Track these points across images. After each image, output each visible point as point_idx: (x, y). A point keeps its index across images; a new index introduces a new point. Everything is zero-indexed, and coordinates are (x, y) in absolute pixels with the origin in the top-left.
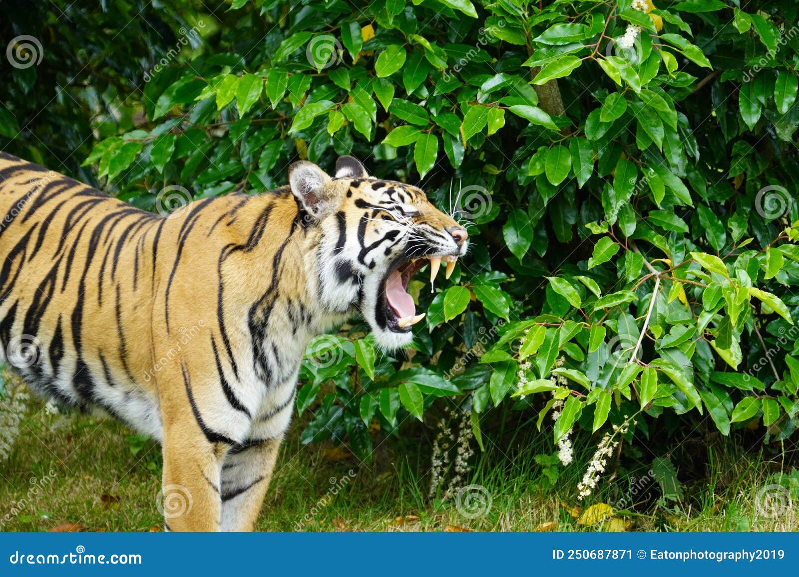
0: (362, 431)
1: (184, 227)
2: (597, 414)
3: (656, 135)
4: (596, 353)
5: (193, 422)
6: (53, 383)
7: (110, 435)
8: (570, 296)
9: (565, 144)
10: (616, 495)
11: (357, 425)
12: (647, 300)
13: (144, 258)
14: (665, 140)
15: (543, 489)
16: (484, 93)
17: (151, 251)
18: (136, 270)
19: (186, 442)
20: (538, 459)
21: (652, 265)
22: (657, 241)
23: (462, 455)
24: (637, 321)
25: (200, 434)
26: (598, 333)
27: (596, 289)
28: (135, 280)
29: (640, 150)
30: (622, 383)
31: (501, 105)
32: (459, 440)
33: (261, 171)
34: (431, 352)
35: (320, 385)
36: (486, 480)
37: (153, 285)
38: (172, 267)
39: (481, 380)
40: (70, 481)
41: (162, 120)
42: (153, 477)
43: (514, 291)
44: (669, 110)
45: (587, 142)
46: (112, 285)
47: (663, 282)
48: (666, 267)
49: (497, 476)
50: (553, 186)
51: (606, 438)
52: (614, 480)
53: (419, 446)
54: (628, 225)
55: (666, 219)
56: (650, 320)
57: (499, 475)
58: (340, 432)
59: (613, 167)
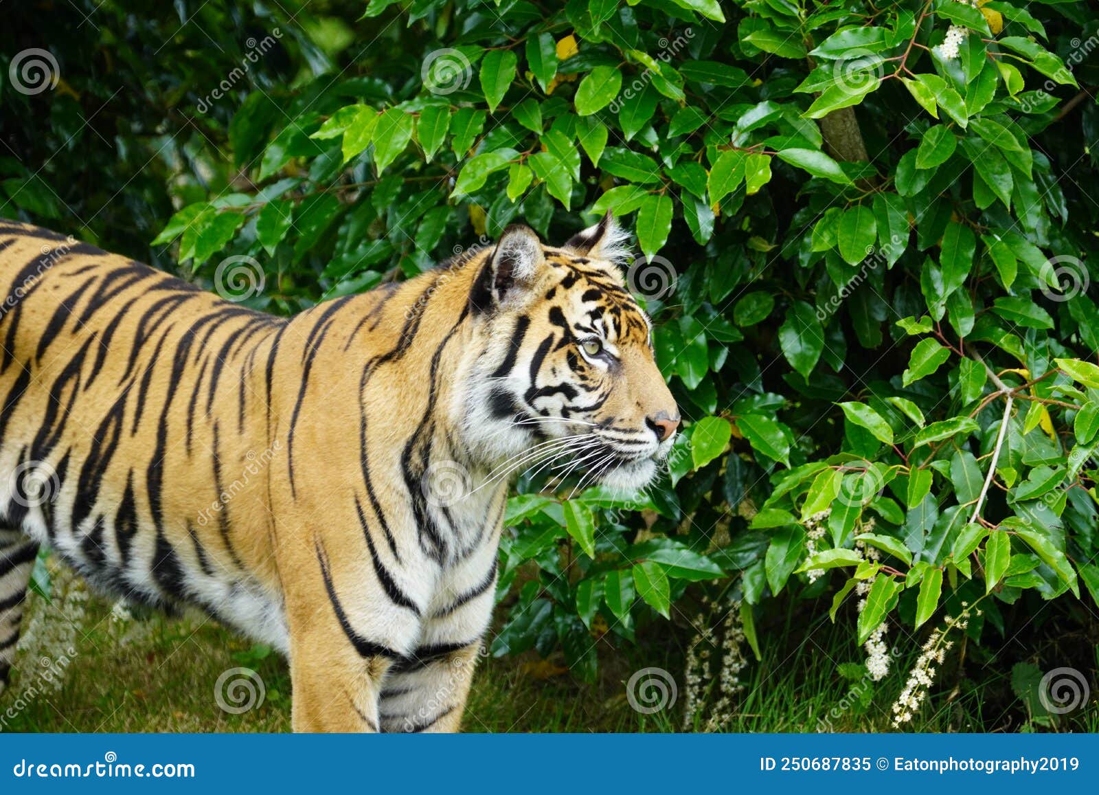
0: (580, 636)
1: (311, 339)
2: (922, 600)
3: (1001, 187)
4: (918, 509)
5: (336, 628)
6: (123, 576)
7: (210, 651)
8: (876, 427)
9: (867, 203)
10: (960, 720)
11: (574, 627)
12: (995, 430)
13: (254, 385)
14: (1015, 193)
15: (851, 714)
16: (741, 132)
17: (263, 375)
18: (242, 402)
19: (327, 659)
20: (842, 670)
21: (1001, 378)
22: (1005, 342)
23: (730, 666)
24: (979, 462)
25: (347, 645)
26: (920, 481)
27: (918, 416)
28: (241, 418)
29: (979, 209)
30: (958, 555)
31: (767, 149)
32: (726, 644)
33: (418, 253)
34: (678, 515)
35: (516, 568)
36: (767, 702)
37: (269, 426)
38: (296, 399)
39: (753, 555)
40: (154, 721)
41: (270, 181)
42: (277, 712)
43: (798, 422)
44: (1019, 148)
45: (900, 200)
46: (208, 423)
47: (1017, 404)
48: (1021, 380)
49: (782, 696)
50: (851, 266)
51: (935, 636)
52: (956, 696)
53: (667, 653)
54: (963, 320)
55: (1019, 309)
56: (999, 460)
57: (786, 695)
58: (549, 638)
59: (939, 235)
